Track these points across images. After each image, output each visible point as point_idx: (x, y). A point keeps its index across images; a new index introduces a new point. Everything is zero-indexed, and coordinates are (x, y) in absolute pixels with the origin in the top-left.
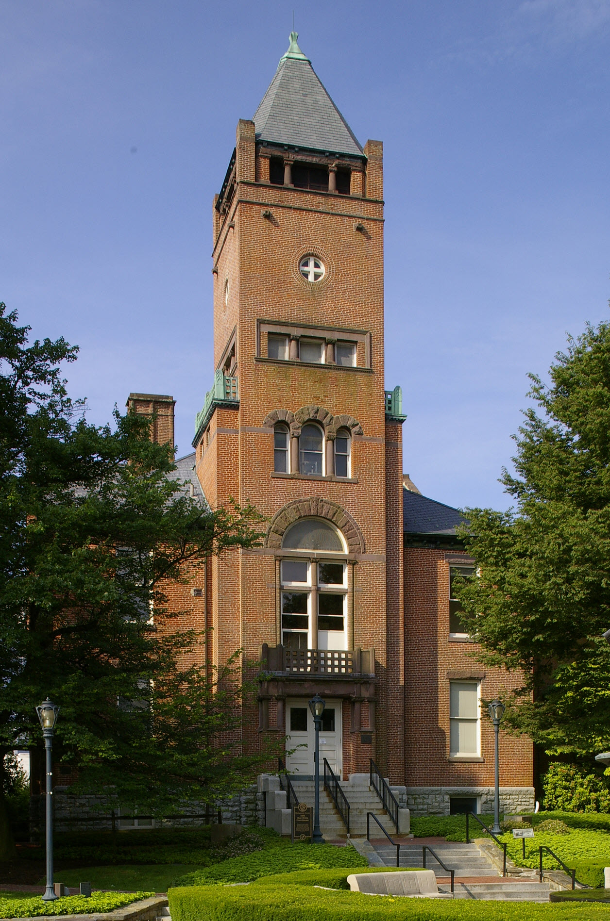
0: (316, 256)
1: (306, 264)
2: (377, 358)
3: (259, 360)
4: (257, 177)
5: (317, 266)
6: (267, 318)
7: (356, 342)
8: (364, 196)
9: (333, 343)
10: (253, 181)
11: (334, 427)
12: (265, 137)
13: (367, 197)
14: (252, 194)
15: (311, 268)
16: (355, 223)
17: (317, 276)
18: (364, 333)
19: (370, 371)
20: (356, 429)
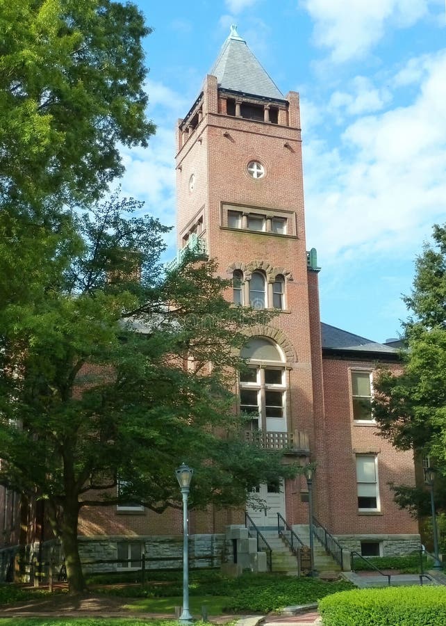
0: (258, 162)
1: (252, 167)
2: (300, 229)
3: (222, 228)
4: (219, 111)
5: (259, 168)
6: (227, 200)
7: (286, 219)
8: (288, 124)
9: (270, 218)
10: (216, 113)
11: (274, 275)
12: (224, 86)
13: (290, 126)
14: (215, 121)
15: (255, 169)
16: (284, 142)
17: (259, 174)
18: (292, 213)
19: (296, 238)
20: (289, 276)
